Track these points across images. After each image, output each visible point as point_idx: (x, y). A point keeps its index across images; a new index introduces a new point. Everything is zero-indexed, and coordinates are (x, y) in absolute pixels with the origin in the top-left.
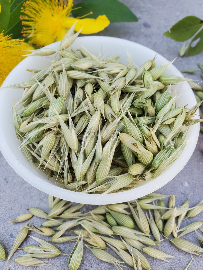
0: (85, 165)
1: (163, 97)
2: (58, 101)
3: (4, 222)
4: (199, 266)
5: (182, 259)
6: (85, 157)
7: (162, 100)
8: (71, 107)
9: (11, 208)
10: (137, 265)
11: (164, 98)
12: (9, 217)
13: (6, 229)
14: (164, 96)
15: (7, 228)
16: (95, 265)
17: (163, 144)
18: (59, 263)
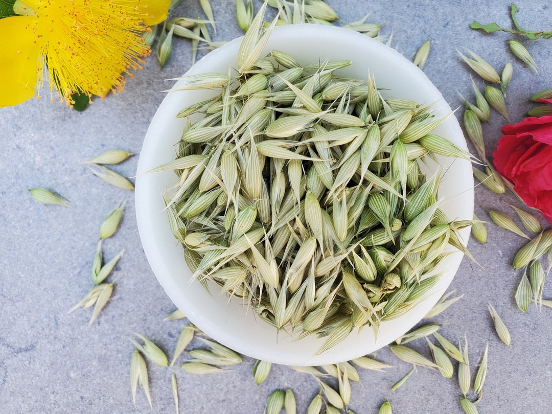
0: (289, 310)
1: (420, 198)
2: (248, 216)
3: (155, 316)
4: (422, 376)
5: (401, 368)
6: (290, 296)
7: (418, 203)
8: (266, 212)
9: (162, 296)
10: (342, 378)
11: (421, 200)
12: (162, 310)
13: (161, 326)
14: (422, 196)
15: (161, 324)
16: (287, 372)
17: (406, 280)
18: (240, 370)
